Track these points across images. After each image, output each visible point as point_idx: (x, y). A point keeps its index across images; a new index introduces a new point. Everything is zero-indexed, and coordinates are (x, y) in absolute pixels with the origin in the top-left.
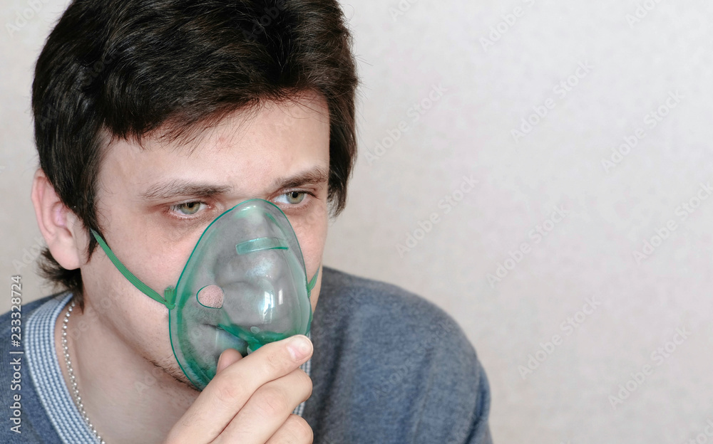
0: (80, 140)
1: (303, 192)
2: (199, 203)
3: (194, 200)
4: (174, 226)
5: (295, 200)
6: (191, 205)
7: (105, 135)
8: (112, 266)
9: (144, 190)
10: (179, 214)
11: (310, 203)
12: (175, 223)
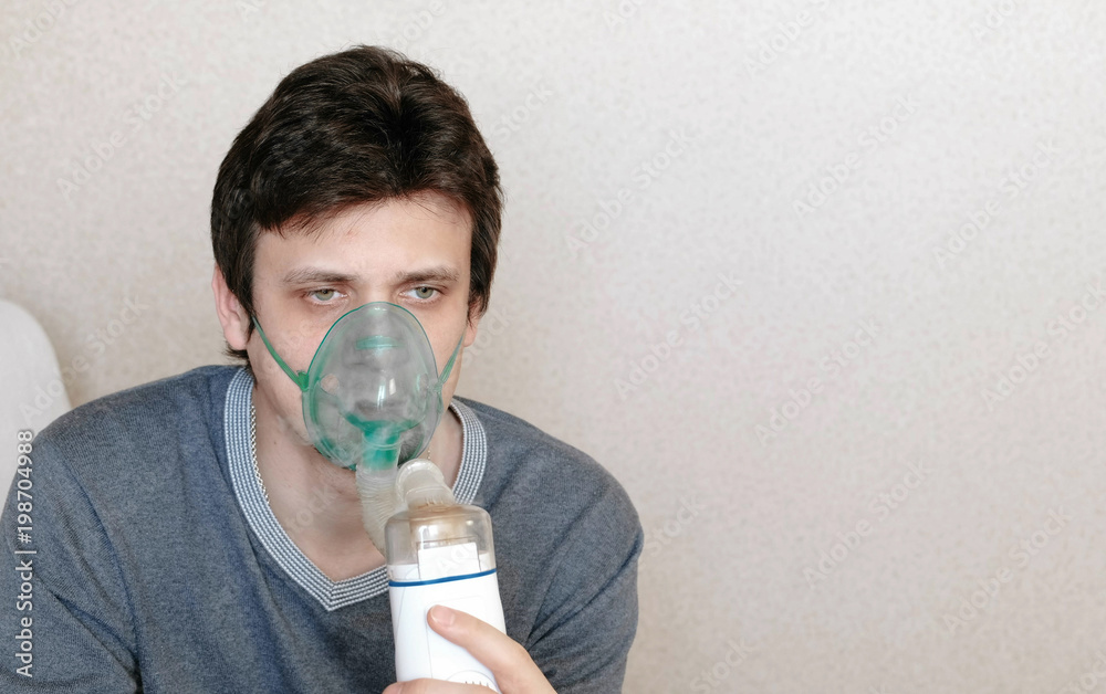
0: (236, 230)
1: (432, 289)
2: (333, 291)
3: (328, 288)
4: (311, 311)
5: (424, 295)
6: (327, 291)
7: (256, 226)
8: (264, 346)
9: (284, 277)
10: (314, 299)
11: (439, 300)
12: (311, 309)
